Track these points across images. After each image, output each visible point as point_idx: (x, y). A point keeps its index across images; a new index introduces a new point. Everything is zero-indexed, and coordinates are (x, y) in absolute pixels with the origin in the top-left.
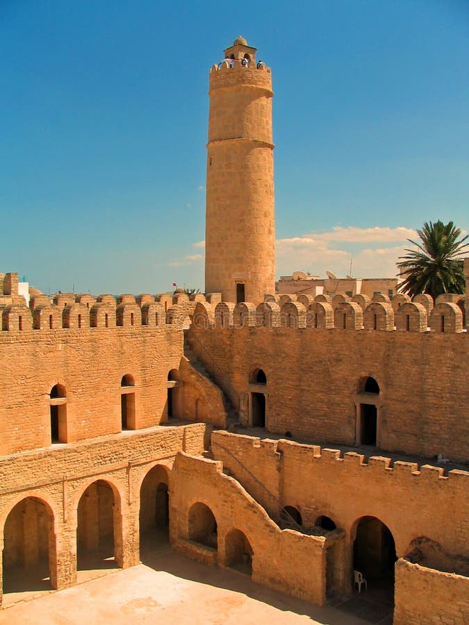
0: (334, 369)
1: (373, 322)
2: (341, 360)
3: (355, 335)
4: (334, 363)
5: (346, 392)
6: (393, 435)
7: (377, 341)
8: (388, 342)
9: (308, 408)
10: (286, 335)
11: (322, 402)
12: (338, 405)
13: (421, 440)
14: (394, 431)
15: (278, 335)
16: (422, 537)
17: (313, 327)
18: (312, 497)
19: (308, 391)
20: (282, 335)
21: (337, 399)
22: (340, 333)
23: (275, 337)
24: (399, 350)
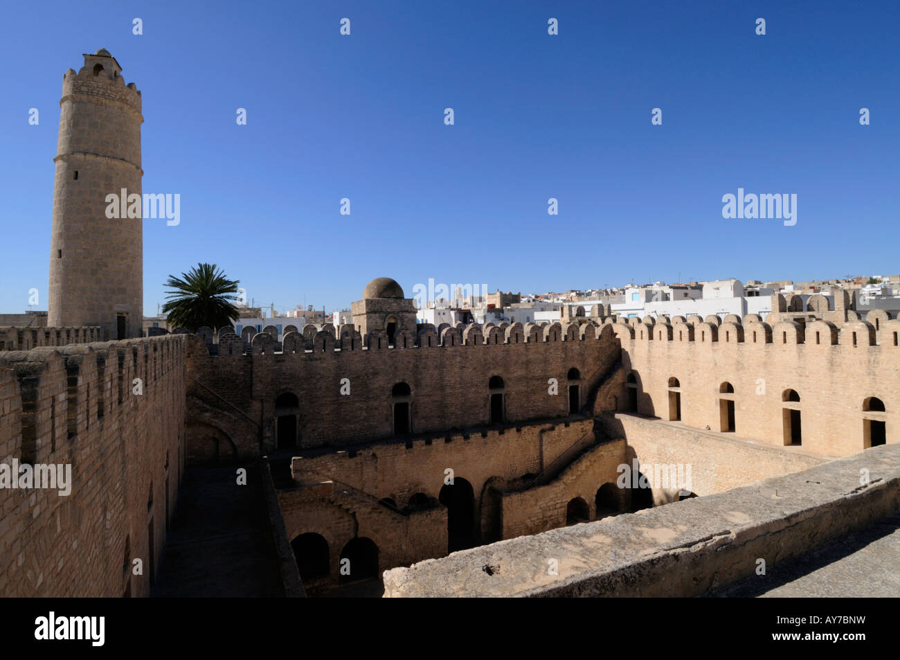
0: (371, 381)
1: (403, 343)
2: (377, 373)
3: (389, 353)
4: (371, 377)
5: (384, 397)
6: (423, 421)
7: (407, 356)
8: (416, 356)
9: (348, 417)
10: (320, 359)
11: (361, 409)
12: (376, 409)
13: (443, 419)
14: (424, 418)
15: (311, 360)
16: (492, 477)
17: (350, 350)
18: (406, 482)
19: (346, 403)
20: (316, 359)
21: (376, 404)
22: (376, 353)
23: (309, 362)
24: (424, 361)
